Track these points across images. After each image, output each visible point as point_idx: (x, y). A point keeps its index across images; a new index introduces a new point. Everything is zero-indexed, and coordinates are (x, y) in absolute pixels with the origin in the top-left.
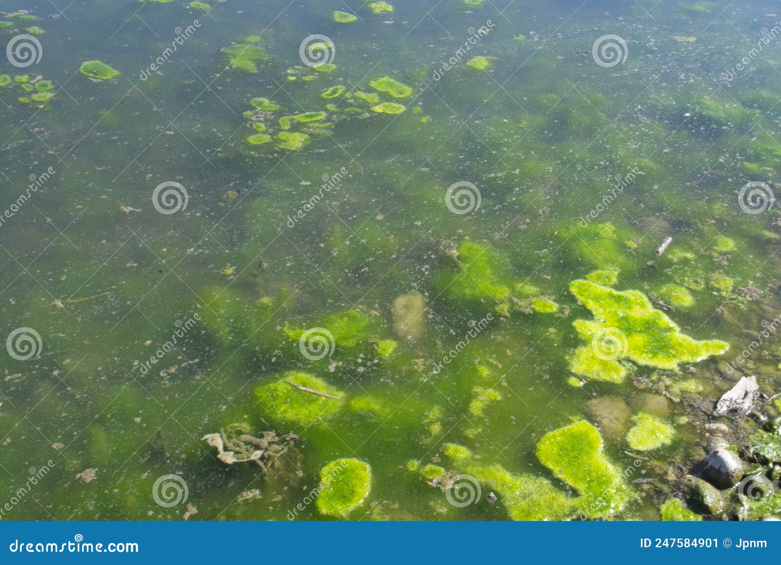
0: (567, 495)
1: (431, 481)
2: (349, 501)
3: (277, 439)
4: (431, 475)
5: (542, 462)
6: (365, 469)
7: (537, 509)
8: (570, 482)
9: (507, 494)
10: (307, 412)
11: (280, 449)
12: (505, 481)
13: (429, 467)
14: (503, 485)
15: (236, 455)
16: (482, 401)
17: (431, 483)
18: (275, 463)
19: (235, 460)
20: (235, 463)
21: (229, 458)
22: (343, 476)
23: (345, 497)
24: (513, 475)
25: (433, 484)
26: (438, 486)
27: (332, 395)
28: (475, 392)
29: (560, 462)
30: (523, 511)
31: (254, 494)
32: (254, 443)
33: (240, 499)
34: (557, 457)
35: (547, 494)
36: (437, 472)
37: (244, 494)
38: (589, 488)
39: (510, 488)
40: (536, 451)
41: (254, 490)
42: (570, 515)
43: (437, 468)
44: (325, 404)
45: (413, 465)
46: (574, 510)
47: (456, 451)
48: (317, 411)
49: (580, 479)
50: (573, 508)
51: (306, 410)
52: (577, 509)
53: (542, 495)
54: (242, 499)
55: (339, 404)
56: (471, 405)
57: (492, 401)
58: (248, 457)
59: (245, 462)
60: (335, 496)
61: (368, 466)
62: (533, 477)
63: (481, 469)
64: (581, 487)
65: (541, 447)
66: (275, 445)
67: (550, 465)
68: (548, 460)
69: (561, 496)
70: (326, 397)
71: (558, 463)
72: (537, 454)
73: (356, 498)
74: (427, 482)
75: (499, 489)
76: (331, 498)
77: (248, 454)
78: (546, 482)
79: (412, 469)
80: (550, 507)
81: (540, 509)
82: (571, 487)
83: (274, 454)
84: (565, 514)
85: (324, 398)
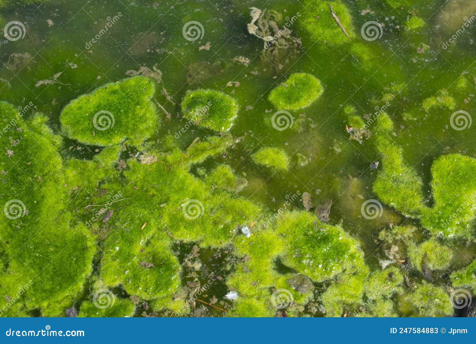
0: (424, 200)
1: (349, 127)
2: (290, 103)
3: (289, 37)
4: (353, 123)
5: (431, 169)
6: (318, 91)
7: (394, 193)
8: (436, 195)
9: (387, 171)
10: (322, 32)
11: (284, 44)
12: (394, 162)
13: (357, 118)
14: (391, 163)
15: (258, 30)
16: (437, 101)
17: (347, 129)
18: (274, 51)
19: (254, 33)
20: (253, 35)
21: (252, 29)
22: (301, 86)
23: (290, 99)
24: (404, 162)
25: (349, 130)
26: (351, 133)
27: (348, 32)
28: (440, 93)
29: (443, 178)
30: (384, 188)
31: (245, 61)
32: (274, 30)
33: (236, 59)
34: (446, 173)
35: (412, 190)
36: (359, 125)
37: (241, 57)
38: (444, 208)
39: (392, 168)
40: (436, 159)
41: (247, 59)
42: (412, 214)
43: (361, 122)
44: (337, 35)
45: (349, 110)
46: (418, 212)
47: (384, 120)
48: (328, 36)
49: (443, 198)
50: (419, 211)
51: (322, 30)
52: (420, 214)
53: (408, 188)
54: (237, 59)
55: (345, 40)
56: (428, 99)
57: (444, 107)
58: (263, 37)
59: (259, 38)
60: (286, 94)
61: (322, 91)
62: (415, 173)
63: (388, 143)
64: (439, 203)
65: (442, 159)
66: (283, 40)
67: (435, 175)
68: (437, 171)
69: (419, 198)
70: (342, 30)
71: (441, 177)
72: (434, 161)
73: (296, 104)
74: (347, 126)
75: (385, 163)
76: (282, 94)
77: (264, 35)
78: (420, 182)
79: (346, 112)
80: (404, 199)
81: (397, 195)
82: (432, 198)
83: (278, 45)
84: (409, 210)
85: (340, 30)
